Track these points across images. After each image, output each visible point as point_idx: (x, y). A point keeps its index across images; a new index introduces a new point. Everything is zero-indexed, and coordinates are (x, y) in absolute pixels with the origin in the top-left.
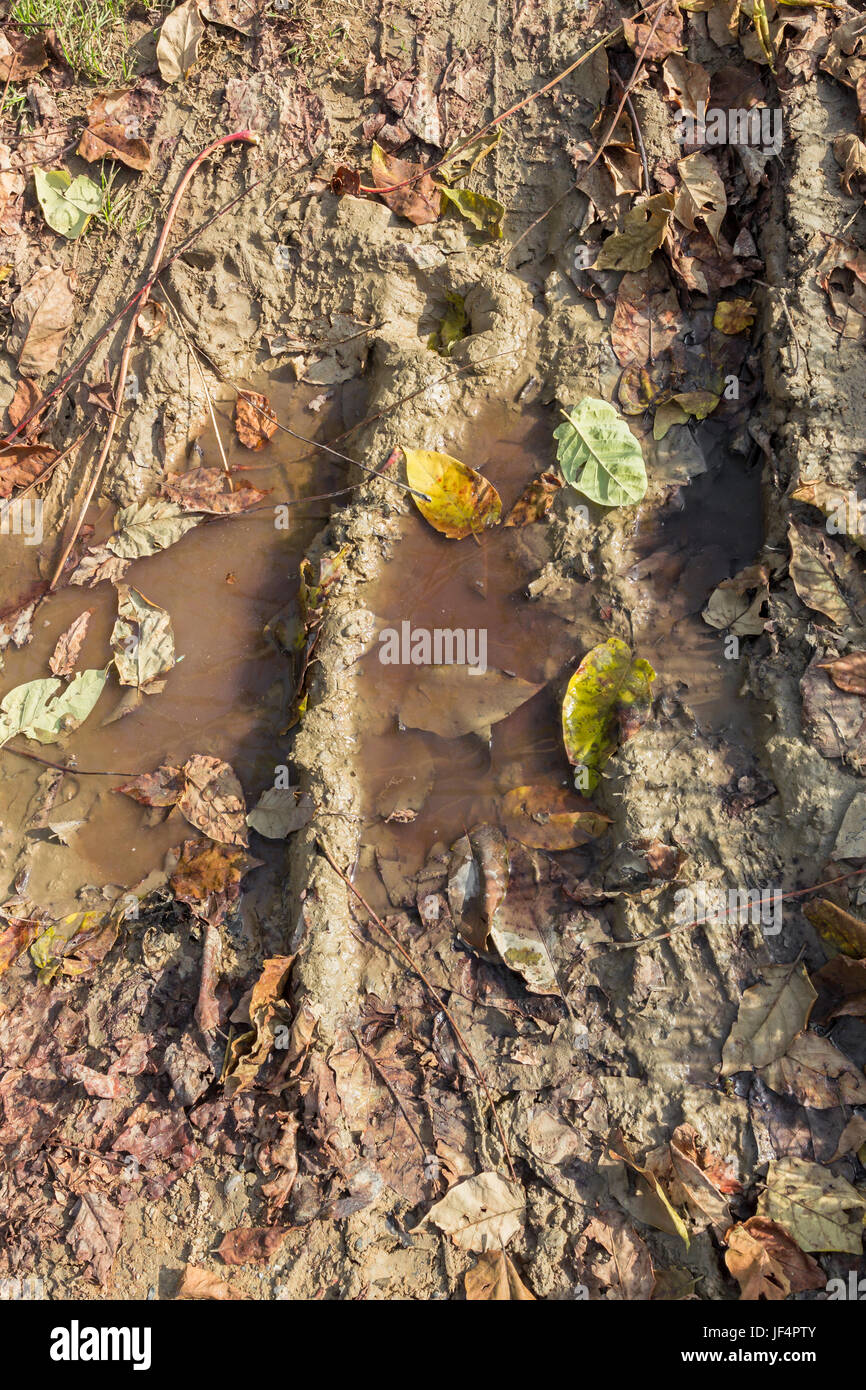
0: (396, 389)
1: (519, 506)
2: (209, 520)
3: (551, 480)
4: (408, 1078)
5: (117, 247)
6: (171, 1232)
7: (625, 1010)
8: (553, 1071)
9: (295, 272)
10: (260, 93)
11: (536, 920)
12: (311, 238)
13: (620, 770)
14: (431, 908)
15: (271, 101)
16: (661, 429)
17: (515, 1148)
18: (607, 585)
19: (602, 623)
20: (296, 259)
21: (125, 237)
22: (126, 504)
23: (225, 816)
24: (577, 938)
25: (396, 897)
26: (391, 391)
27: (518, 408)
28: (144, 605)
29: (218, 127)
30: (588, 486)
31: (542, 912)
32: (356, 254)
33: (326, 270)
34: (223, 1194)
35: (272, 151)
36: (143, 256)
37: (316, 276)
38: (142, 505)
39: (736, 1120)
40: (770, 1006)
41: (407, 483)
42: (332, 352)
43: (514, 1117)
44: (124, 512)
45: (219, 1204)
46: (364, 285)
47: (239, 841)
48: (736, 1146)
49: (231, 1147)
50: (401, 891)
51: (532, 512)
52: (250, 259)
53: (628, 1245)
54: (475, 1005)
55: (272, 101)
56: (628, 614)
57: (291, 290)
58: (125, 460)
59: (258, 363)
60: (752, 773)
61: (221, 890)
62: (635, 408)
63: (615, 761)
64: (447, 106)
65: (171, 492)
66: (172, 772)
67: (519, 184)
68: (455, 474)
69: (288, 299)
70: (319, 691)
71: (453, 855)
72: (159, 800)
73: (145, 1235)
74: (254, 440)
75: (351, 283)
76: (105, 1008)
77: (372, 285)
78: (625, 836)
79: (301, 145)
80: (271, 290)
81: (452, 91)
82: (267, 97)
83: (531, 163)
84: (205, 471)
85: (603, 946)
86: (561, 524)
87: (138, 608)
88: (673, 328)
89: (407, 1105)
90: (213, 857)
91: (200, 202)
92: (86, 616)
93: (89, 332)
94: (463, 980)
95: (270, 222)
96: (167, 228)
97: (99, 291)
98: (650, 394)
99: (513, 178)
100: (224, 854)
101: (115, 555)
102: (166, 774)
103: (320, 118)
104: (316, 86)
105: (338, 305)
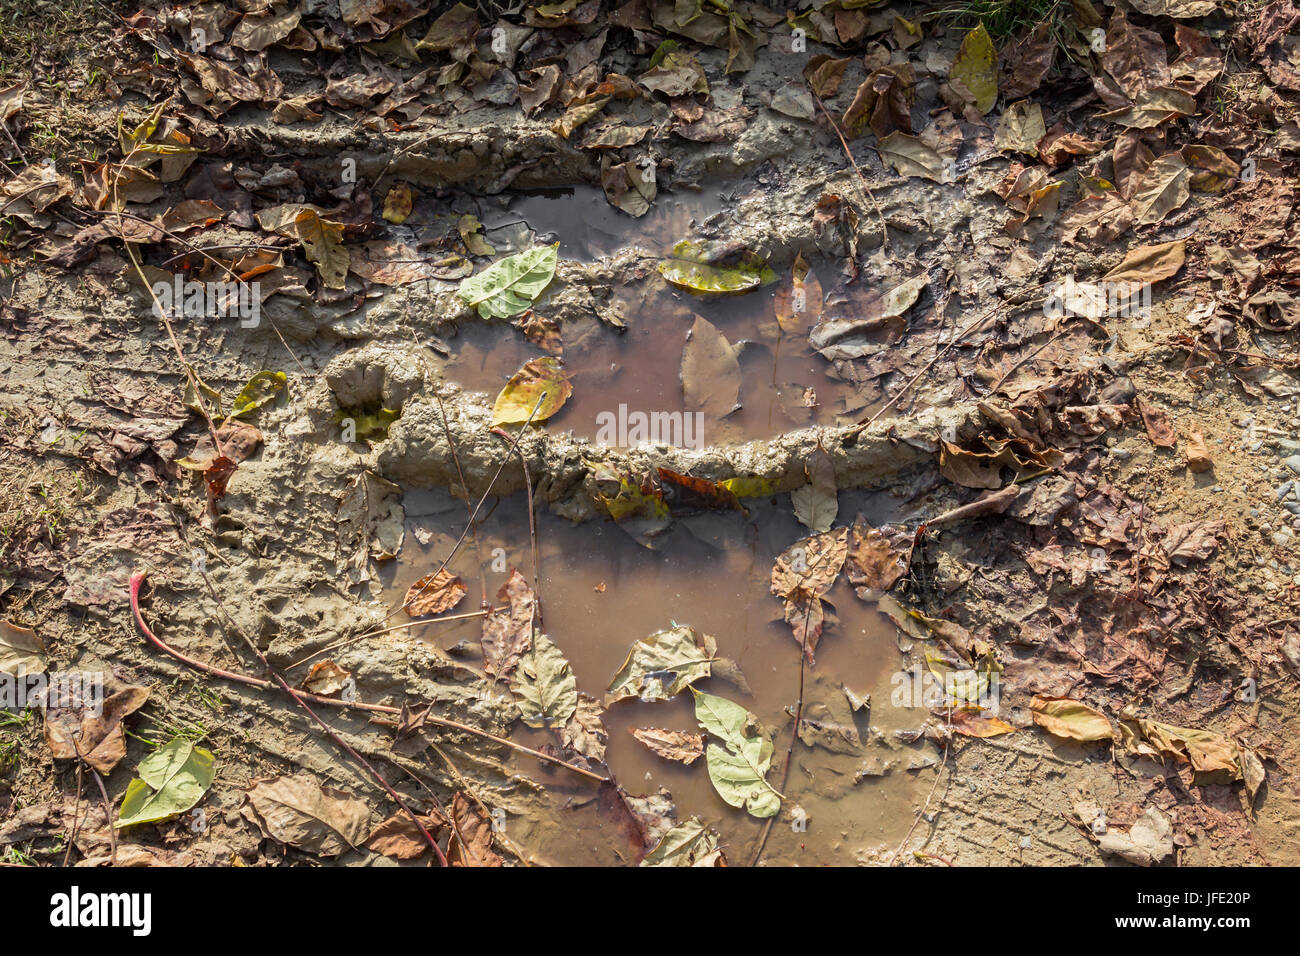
0: (433, 439)
1: (545, 346)
2: (540, 622)
3: (525, 319)
4: (1006, 358)
5: (230, 732)
6: (1169, 489)
7: (927, 235)
8: (978, 271)
9: (289, 550)
10: (88, 570)
11: (876, 298)
12: (262, 526)
13: (765, 244)
14: (878, 367)
15: (100, 560)
16: (488, 249)
17: (1035, 283)
18: (617, 274)
19: (646, 278)
20: (278, 545)
21: (218, 723)
22: (517, 713)
23: (823, 552)
24: (885, 267)
25: (875, 394)
26: (433, 444)
27: (454, 356)
28: (626, 671)
29: (113, 620)
30: (534, 289)
31: (868, 296)
32: (288, 483)
33: (295, 518)
34: (1130, 456)
35: (159, 559)
36: (246, 701)
37: (298, 529)
38: (519, 696)
39: (980, 172)
40: (907, 160)
41: (521, 424)
42: (372, 524)
43: (1015, 286)
44: (526, 716)
45: (1137, 460)
46: (316, 483)
47: (844, 536)
48: (996, 171)
49: (1093, 463)
50: (870, 392)
51: (551, 335)
52: (273, 584)
53: (1072, 220)
54: (943, 327)
55: (103, 558)
56: (641, 258)
57: (306, 557)
58: (477, 708)
59: (373, 598)
60: (756, 177)
61: (888, 542)
62: (468, 266)
63: (758, 248)
64: (148, 410)
65: (507, 666)
66: (789, 607)
67: (238, 362)
68: (513, 395)
69: (315, 562)
70: (714, 471)
71: (836, 358)
72: (818, 616)
73: (1178, 507)
74: (457, 592)
75: (313, 495)
76: (1012, 604)
77: (318, 475)
78: (811, 240)
79: (159, 532)
80: (304, 573)
81: (135, 402)
82: (94, 563)
83: (221, 351)
84: (486, 637)
85: (887, 251)
86: (564, 310)
87: (630, 678)
88: (399, 247)
89: (1025, 356)
90: (861, 555)
91: (196, 639)
92: (638, 734)
93: (322, 760)
94: (929, 337)
95: (240, 560)
96: (221, 671)
97: (278, 752)
98: (455, 258)
99: (231, 366)
100: (857, 547)
101: (574, 714)
102: (793, 614)
103: (133, 513)
104: (94, 517)
105: (329, 514)
